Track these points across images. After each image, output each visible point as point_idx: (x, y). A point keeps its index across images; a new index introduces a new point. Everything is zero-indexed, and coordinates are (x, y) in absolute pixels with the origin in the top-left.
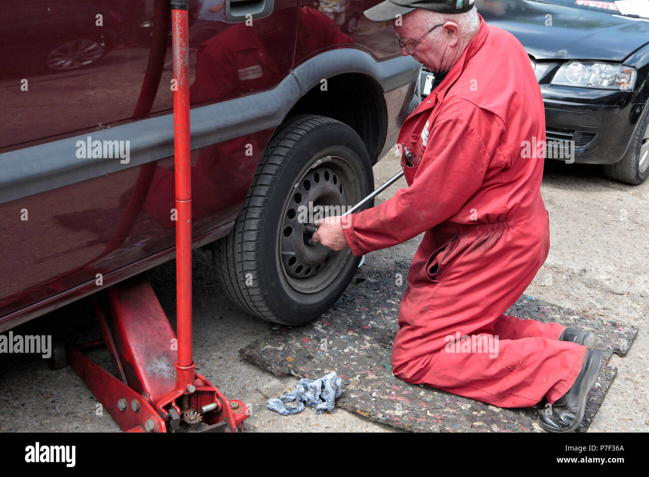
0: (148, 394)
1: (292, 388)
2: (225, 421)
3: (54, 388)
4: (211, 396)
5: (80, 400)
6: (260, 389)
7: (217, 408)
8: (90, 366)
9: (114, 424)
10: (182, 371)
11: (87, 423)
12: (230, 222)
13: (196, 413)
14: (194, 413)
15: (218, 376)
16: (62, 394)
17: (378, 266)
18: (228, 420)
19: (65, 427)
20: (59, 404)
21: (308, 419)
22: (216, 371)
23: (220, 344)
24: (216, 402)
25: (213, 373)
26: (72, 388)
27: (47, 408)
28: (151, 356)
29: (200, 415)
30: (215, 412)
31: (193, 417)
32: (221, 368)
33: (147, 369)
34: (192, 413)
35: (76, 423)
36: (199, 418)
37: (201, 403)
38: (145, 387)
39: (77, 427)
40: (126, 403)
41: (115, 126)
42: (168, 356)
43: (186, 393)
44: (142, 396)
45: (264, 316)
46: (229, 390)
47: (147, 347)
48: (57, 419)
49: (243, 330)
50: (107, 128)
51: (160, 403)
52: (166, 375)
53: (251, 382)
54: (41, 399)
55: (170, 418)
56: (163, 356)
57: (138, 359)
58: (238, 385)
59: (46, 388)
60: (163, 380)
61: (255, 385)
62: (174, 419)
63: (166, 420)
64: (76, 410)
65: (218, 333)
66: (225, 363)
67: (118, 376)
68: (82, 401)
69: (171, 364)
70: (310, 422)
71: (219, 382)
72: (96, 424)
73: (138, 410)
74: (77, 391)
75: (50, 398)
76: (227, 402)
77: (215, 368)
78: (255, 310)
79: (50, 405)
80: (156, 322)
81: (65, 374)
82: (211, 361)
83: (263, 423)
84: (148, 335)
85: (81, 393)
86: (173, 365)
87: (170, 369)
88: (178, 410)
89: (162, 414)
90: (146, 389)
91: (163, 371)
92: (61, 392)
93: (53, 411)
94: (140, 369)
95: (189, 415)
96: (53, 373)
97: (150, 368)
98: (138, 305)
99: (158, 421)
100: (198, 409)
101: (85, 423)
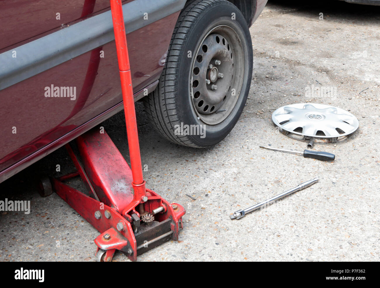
0: (115, 206)
1: (211, 191)
2: (170, 218)
3: (47, 209)
4: (159, 202)
5: (66, 216)
6: (188, 194)
7: (163, 210)
8: (70, 191)
9: (93, 229)
10: (138, 187)
11: (74, 230)
12: (156, 81)
13: (150, 215)
14: (148, 215)
15: (158, 189)
16: (53, 212)
17: (259, 99)
18: (172, 217)
19: (60, 234)
20: (53, 220)
21: (225, 211)
22: (156, 185)
23: (156, 166)
24: (162, 206)
25: (155, 187)
26: (59, 208)
27: (45, 223)
28: (114, 180)
29: (153, 216)
30: (162, 213)
31: (148, 218)
32: (160, 183)
33: (112, 189)
34: (147, 215)
35: (67, 231)
36: (153, 218)
37: (151, 208)
38: (112, 201)
39: (68, 234)
40: (100, 213)
41: (72, 24)
42: (125, 178)
43: (142, 202)
44: (111, 207)
45: (186, 144)
46: (167, 198)
47: (109, 174)
48: (53, 230)
49: (170, 155)
50: (67, 27)
51: (125, 210)
52: (125, 192)
53: (182, 190)
54: (39, 218)
55: (133, 220)
56: (121, 179)
57: (104, 183)
58: (173, 193)
59: (41, 210)
60: (124, 196)
61: (185, 191)
62: (136, 220)
63: (131, 222)
64: (65, 222)
65: (153, 159)
66: (161, 179)
67: (92, 196)
68: (68, 216)
69: (128, 184)
70: (226, 213)
71: (160, 193)
72: (80, 230)
73: (110, 218)
74: (63, 210)
75: (45, 216)
76: (170, 205)
77: (156, 183)
78: (179, 141)
79: (46, 221)
80: (113, 156)
81: (52, 199)
82: (152, 179)
83: (195, 217)
84: (109, 166)
85: (66, 211)
86: (129, 185)
87: (127, 187)
88: (138, 214)
89: (127, 218)
90: (113, 203)
91: (123, 189)
92: (52, 212)
93: (49, 225)
94: (107, 189)
95: (145, 217)
96: (44, 199)
97: (114, 188)
98: (99, 146)
99: (126, 223)
100: (151, 212)
101: (73, 230)
